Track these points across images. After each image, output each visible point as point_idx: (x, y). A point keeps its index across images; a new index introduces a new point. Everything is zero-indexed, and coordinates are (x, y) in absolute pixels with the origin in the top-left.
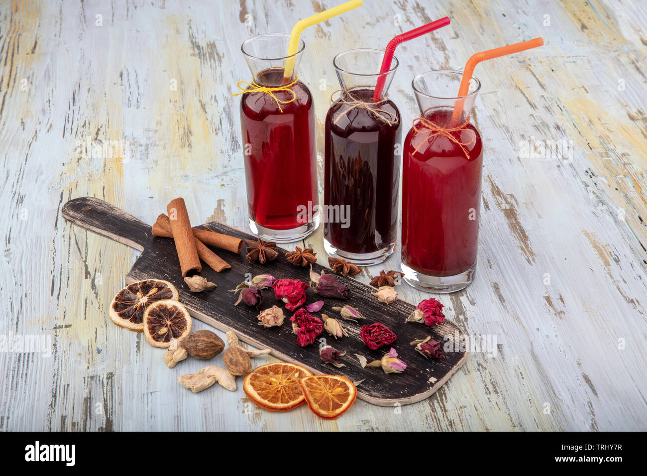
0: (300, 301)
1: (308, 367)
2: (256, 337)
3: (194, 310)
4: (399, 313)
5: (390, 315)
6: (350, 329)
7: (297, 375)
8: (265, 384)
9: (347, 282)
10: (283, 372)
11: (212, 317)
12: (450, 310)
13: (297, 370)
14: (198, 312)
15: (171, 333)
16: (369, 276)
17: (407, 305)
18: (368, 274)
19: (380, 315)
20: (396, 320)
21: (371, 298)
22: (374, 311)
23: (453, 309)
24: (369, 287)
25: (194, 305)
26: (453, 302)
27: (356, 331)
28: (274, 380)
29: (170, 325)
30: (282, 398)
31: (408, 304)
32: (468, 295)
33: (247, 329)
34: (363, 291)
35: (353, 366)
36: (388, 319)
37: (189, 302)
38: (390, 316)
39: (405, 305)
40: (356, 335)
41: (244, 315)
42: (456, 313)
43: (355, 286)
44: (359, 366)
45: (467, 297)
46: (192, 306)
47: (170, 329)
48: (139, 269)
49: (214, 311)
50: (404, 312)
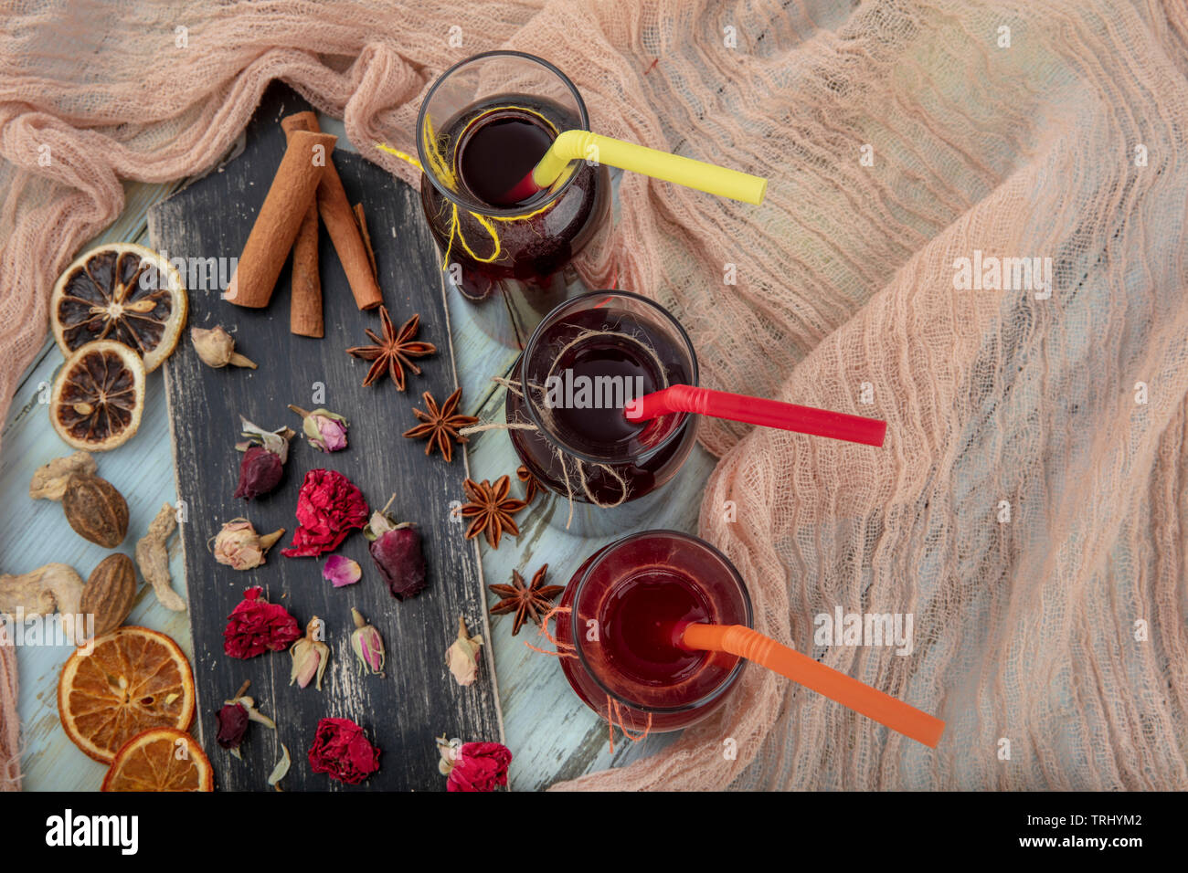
0: (316, 548)
1: (198, 701)
2: (194, 557)
3: (168, 399)
4: (456, 703)
5: (435, 697)
6: (344, 672)
7: (171, 698)
8: (105, 678)
9: (458, 549)
10: (160, 673)
11: (178, 446)
12: (559, 757)
13: (180, 691)
14: (169, 410)
15: (93, 422)
16: (528, 548)
17: (487, 698)
18: (532, 541)
19: (421, 682)
20: (431, 720)
21: (452, 627)
22: (422, 662)
23: (564, 759)
24: (477, 596)
25: (179, 388)
26: (584, 743)
27: (346, 686)
28: (123, 682)
29: (102, 407)
30: (103, 728)
31: (490, 698)
32: (625, 751)
33: (200, 524)
34: (461, 595)
35: (259, 763)
36: (424, 703)
37: (181, 371)
38: (433, 701)
39: (483, 696)
40: (336, 696)
41: (227, 484)
42: (559, 772)
43: (461, 571)
44: (266, 772)
45: (620, 752)
46: (175, 386)
47: (97, 414)
48: (187, 207)
49: (195, 430)
50: (464, 710)
